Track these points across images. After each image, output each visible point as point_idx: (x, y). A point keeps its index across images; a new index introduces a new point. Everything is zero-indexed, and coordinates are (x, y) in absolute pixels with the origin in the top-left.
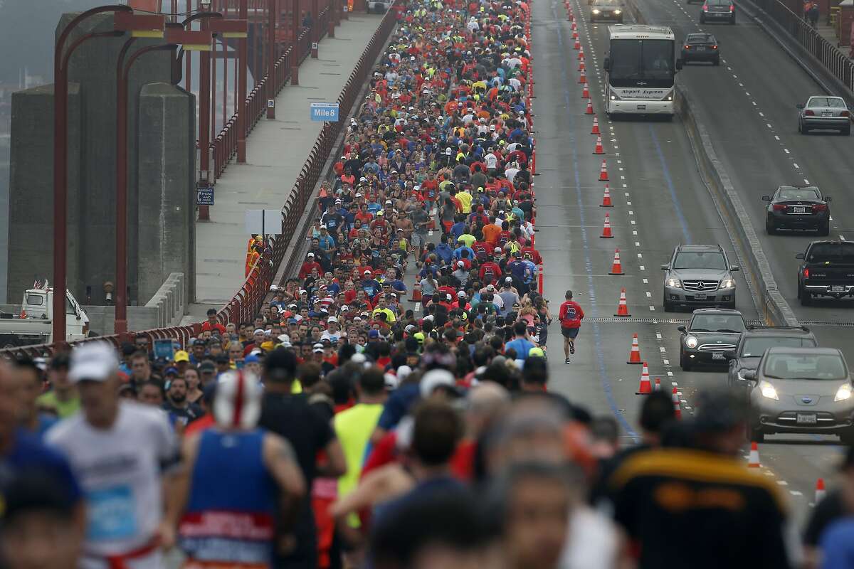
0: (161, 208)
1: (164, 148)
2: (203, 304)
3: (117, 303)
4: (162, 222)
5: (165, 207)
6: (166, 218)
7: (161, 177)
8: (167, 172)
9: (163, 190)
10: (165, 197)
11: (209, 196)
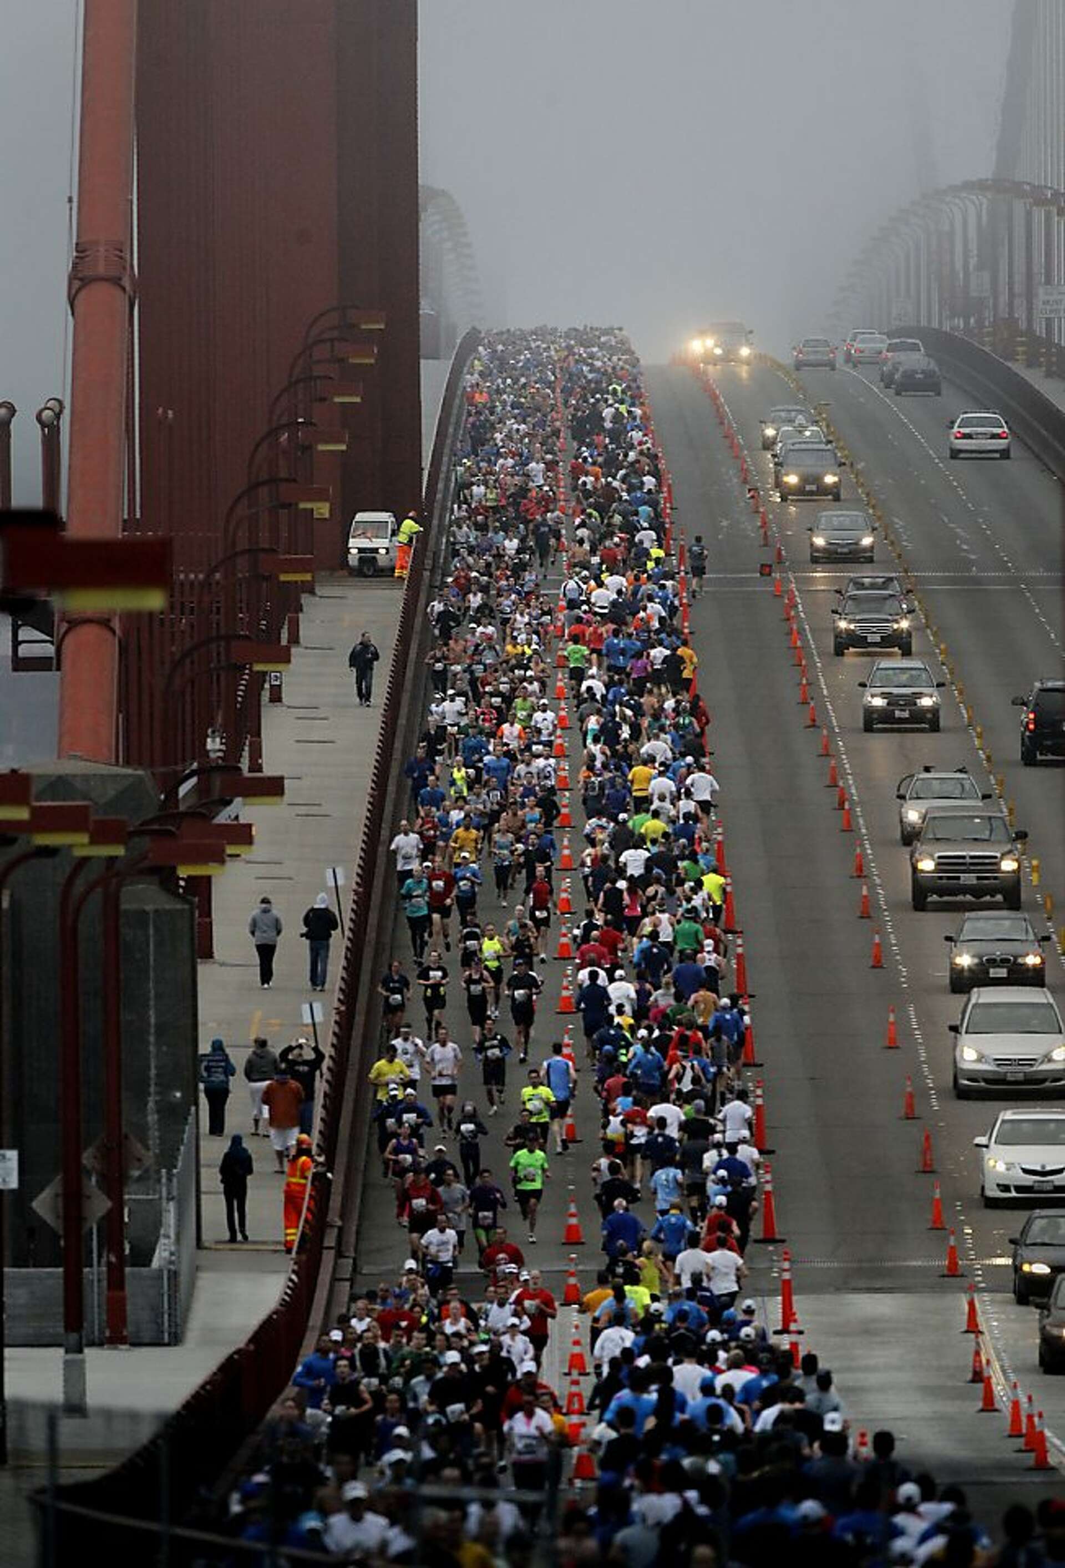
0: (149, 1094)
1: (152, 995)
2: (217, 1250)
3: (109, 1264)
4: (152, 1118)
5: (157, 1093)
6: (158, 1112)
7: (148, 1043)
8: (159, 1032)
9: (152, 1064)
10: (156, 1076)
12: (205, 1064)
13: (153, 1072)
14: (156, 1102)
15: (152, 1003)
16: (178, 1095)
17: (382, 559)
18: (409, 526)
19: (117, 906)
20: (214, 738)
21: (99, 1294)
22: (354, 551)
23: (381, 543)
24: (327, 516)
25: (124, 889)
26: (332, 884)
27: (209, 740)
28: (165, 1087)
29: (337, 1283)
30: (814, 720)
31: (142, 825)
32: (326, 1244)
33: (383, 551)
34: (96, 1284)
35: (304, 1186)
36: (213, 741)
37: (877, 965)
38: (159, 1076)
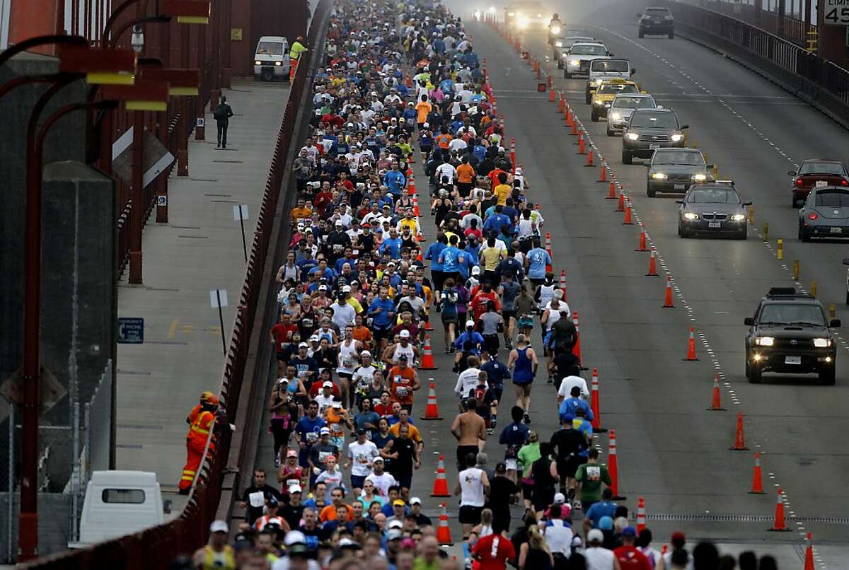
0: (71, 347)
1: (76, 258)
3: (24, 488)
4: (73, 368)
5: (78, 346)
6: (79, 362)
7: (71, 302)
8: (81, 292)
9: (75, 319)
10: (77, 330)
11: (137, 329)
12: (122, 326)
13: (75, 327)
14: (77, 355)
15: (76, 265)
16: (97, 348)
17: (278, 69)
18: (297, 46)
20: (138, 34)
21: (13, 515)
22: (259, 63)
23: (277, 59)
24: (240, 38)
26: (237, 217)
28: (85, 341)
29: (233, 521)
30: (591, 162)
32: (224, 486)
33: (278, 64)
34: (11, 506)
35: (206, 437)
37: (669, 304)
38: (80, 330)
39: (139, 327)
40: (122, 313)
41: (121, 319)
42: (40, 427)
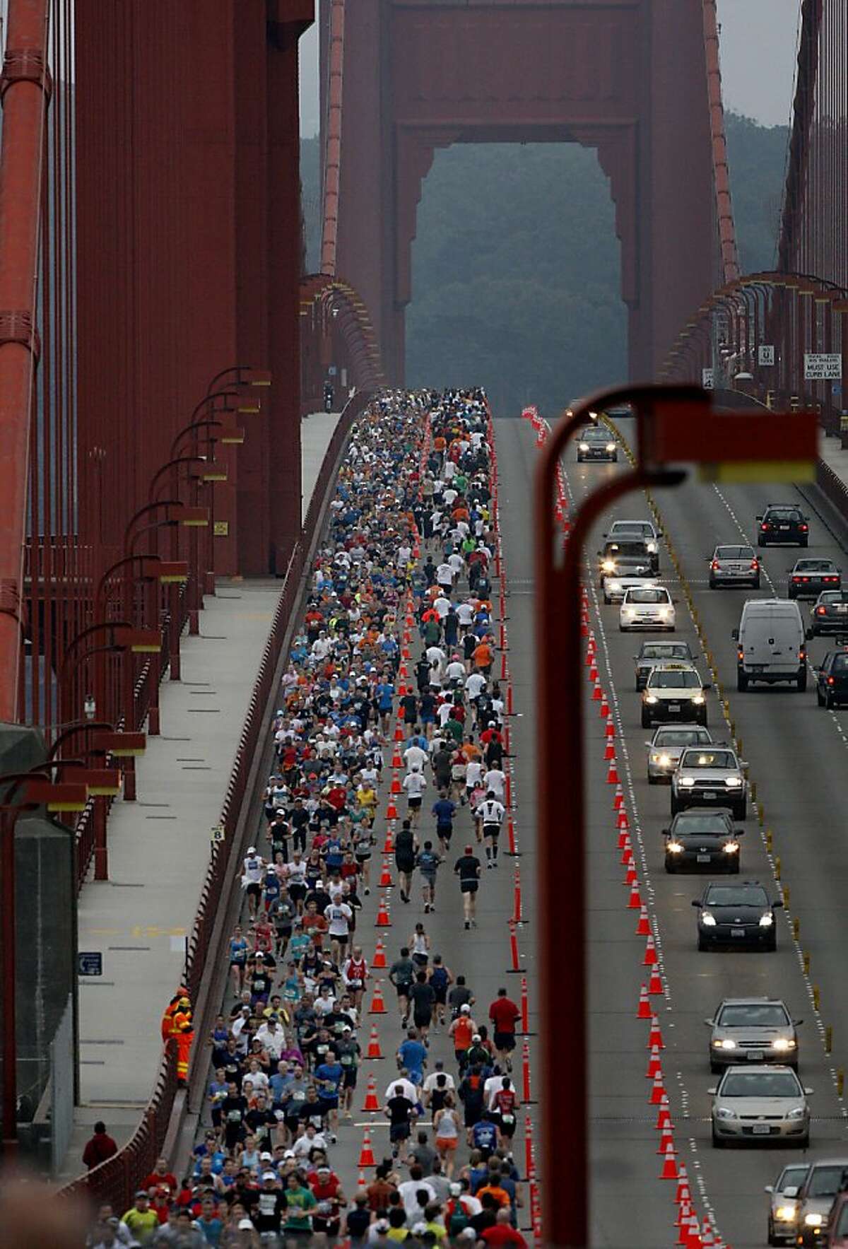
0: (37, 984)
1: (39, 906)
2: (91, 1107)
5: (43, 983)
6: (44, 998)
7: (37, 944)
8: (45, 936)
9: (40, 960)
10: (42, 969)
11: (95, 963)
12: (82, 961)
13: (40, 966)
14: (43, 990)
15: (39, 912)
16: (59, 983)
19: (12, 834)
20: (90, 703)
25: (18, 821)
27: (87, 704)
28: (50, 978)
31: (33, 770)
36: (90, 705)
38: (44, 970)
39: (97, 960)
40: (81, 949)
41: (82, 954)
42: (18, 1059)
